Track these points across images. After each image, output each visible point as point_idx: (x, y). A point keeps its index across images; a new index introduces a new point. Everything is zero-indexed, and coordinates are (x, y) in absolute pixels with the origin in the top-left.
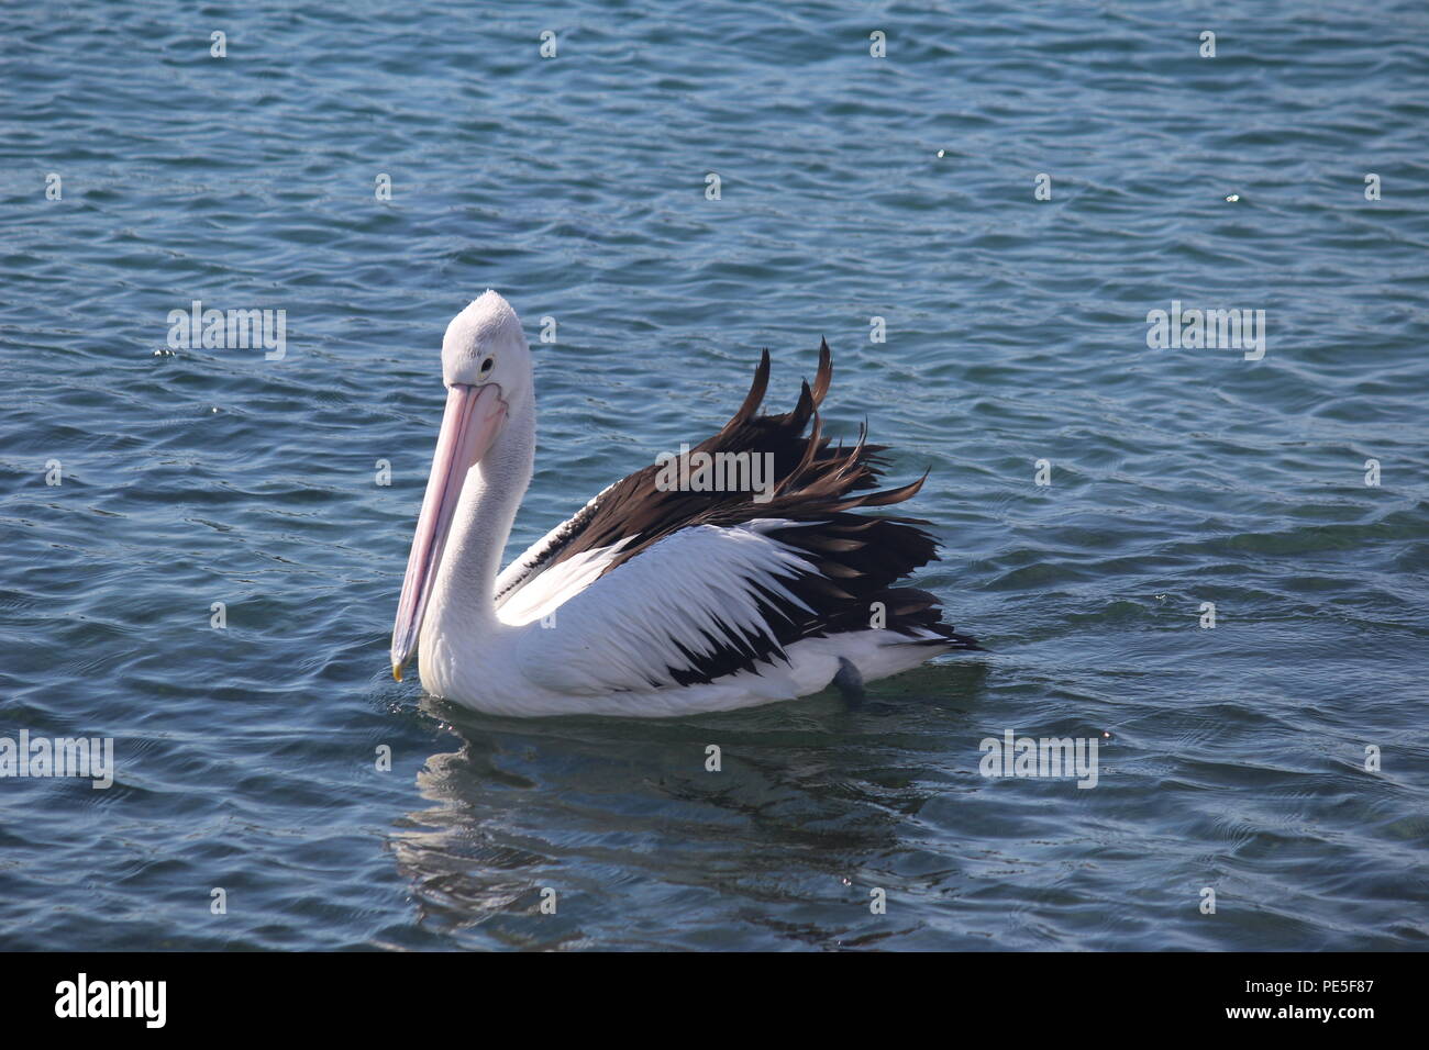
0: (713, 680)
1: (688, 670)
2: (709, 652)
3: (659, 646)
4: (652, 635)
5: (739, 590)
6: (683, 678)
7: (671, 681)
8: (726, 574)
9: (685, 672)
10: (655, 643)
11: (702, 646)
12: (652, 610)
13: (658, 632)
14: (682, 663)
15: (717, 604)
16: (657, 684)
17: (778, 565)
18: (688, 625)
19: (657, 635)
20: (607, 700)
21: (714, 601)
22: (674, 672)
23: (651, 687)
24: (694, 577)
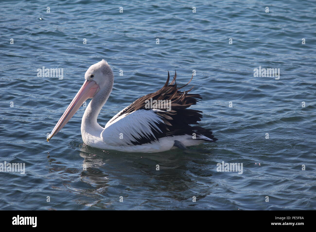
0: (142, 144)
1: (135, 141)
2: (140, 138)
3: (128, 136)
4: (127, 133)
5: (147, 125)
6: (135, 144)
7: (131, 144)
8: (145, 121)
9: (135, 142)
10: (127, 135)
11: (138, 137)
12: (127, 127)
13: (128, 132)
14: (134, 140)
15: (142, 127)
16: (129, 144)
17: (155, 120)
18: (135, 132)
19: (128, 133)
20: (119, 147)
21: (141, 127)
22: (132, 142)
23: (127, 145)
24: (137, 121)
